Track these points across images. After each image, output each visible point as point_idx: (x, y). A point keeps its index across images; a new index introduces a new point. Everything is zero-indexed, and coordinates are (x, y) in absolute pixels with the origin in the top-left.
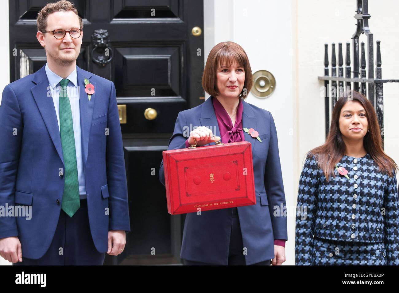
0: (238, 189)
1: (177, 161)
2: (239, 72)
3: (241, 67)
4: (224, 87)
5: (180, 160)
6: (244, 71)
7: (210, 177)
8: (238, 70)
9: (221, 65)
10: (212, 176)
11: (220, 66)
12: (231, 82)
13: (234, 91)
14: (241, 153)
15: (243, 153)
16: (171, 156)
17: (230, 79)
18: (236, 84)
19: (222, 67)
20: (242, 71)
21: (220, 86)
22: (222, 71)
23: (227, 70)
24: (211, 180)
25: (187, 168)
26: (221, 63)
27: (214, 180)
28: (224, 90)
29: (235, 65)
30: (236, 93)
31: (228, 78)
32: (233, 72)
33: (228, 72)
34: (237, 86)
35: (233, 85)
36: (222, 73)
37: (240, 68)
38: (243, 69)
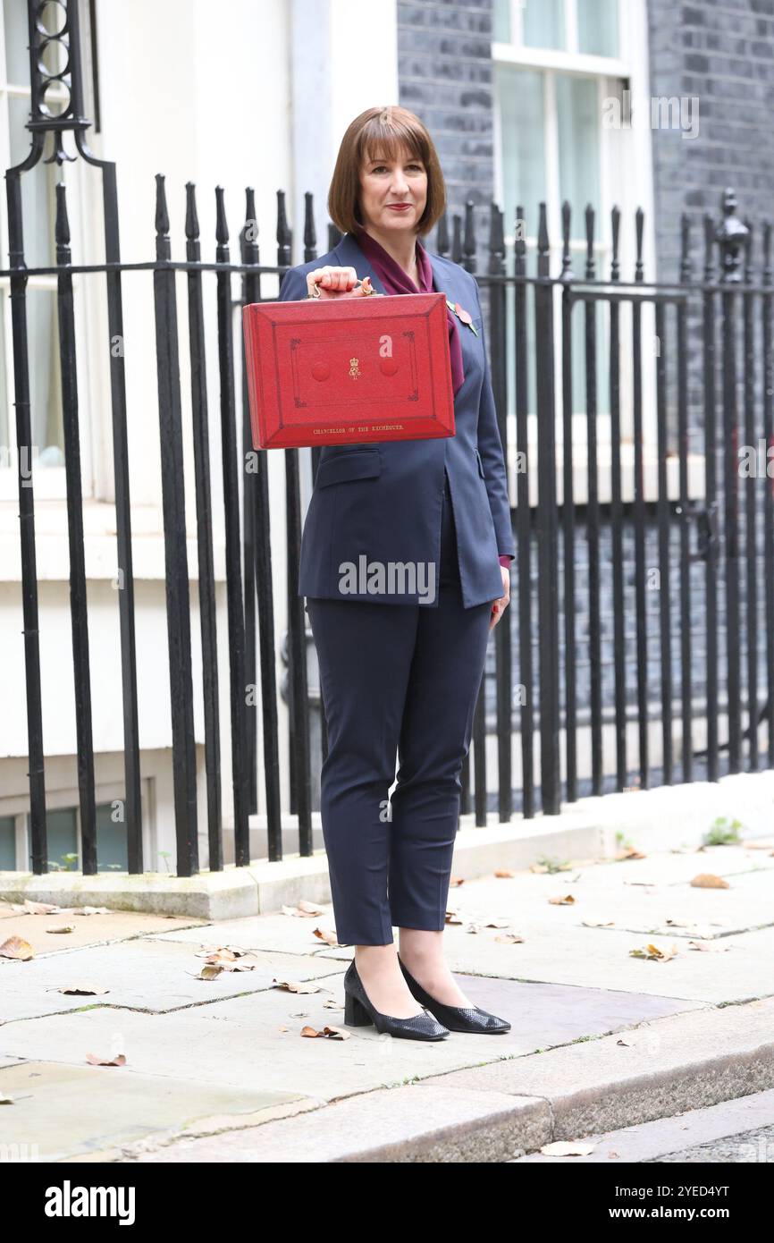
0: (415, 397)
1: (274, 324)
2: (413, 173)
3: (416, 160)
4: (378, 208)
5: (282, 323)
6: (424, 171)
7: (349, 367)
8: (410, 168)
9: (370, 157)
10: (354, 363)
11: (367, 159)
12: (395, 194)
13: (404, 215)
14: (424, 315)
15: (427, 315)
16: (264, 311)
17: (392, 190)
18: (409, 200)
19: (373, 162)
20: (418, 168)
21: (370, 205)
22: (374, 171)
23: (382, 169)
24: (353, 374)
25: (299, 341)
26: (370, 153)
27: (359, 374)
28: (379, 216)
29: (402, 155)
30: (409, 220)
31: (387, 186)
32: (399, 173)
33: (388, 173)
34: (411, 205)
35: (400, 202)
36: (373, 175)
37: (414, 163)
38: (420, 164)
